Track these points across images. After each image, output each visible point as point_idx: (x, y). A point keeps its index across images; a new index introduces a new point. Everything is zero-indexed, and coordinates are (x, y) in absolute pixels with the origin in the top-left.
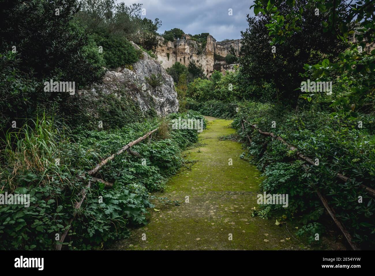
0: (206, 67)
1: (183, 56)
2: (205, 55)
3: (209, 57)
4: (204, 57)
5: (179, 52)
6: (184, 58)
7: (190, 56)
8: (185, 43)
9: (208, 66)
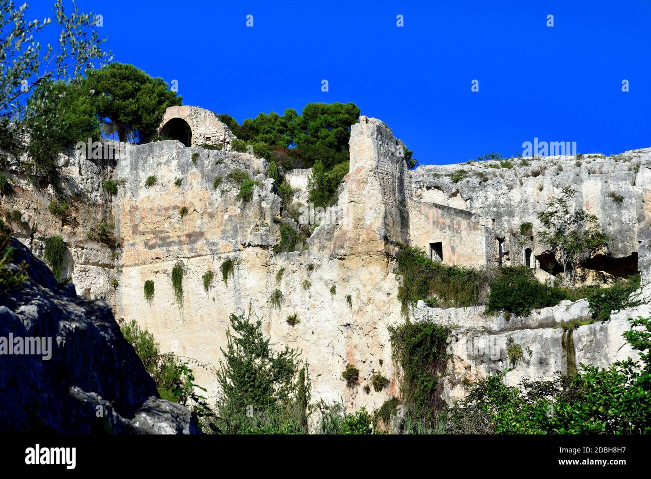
0: (341, 349)
1: (170, 265)
2: (332, 256)
3: (364, 274)
4: (329, 271)
5: (135, 229)
6: (177, 276)
7: (217, 266)
8: (183, 168)
9: (356, 339)
